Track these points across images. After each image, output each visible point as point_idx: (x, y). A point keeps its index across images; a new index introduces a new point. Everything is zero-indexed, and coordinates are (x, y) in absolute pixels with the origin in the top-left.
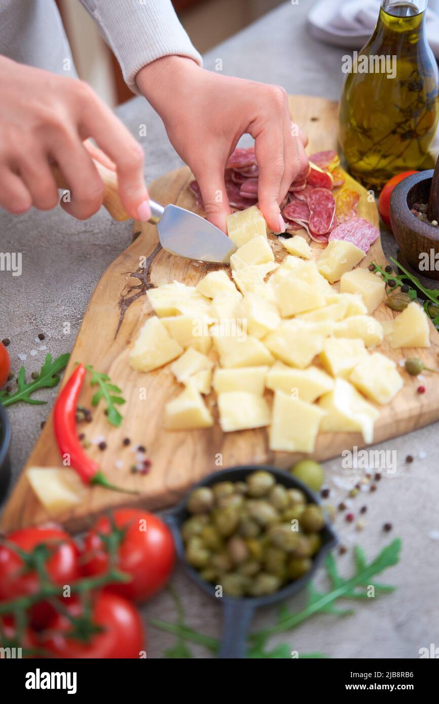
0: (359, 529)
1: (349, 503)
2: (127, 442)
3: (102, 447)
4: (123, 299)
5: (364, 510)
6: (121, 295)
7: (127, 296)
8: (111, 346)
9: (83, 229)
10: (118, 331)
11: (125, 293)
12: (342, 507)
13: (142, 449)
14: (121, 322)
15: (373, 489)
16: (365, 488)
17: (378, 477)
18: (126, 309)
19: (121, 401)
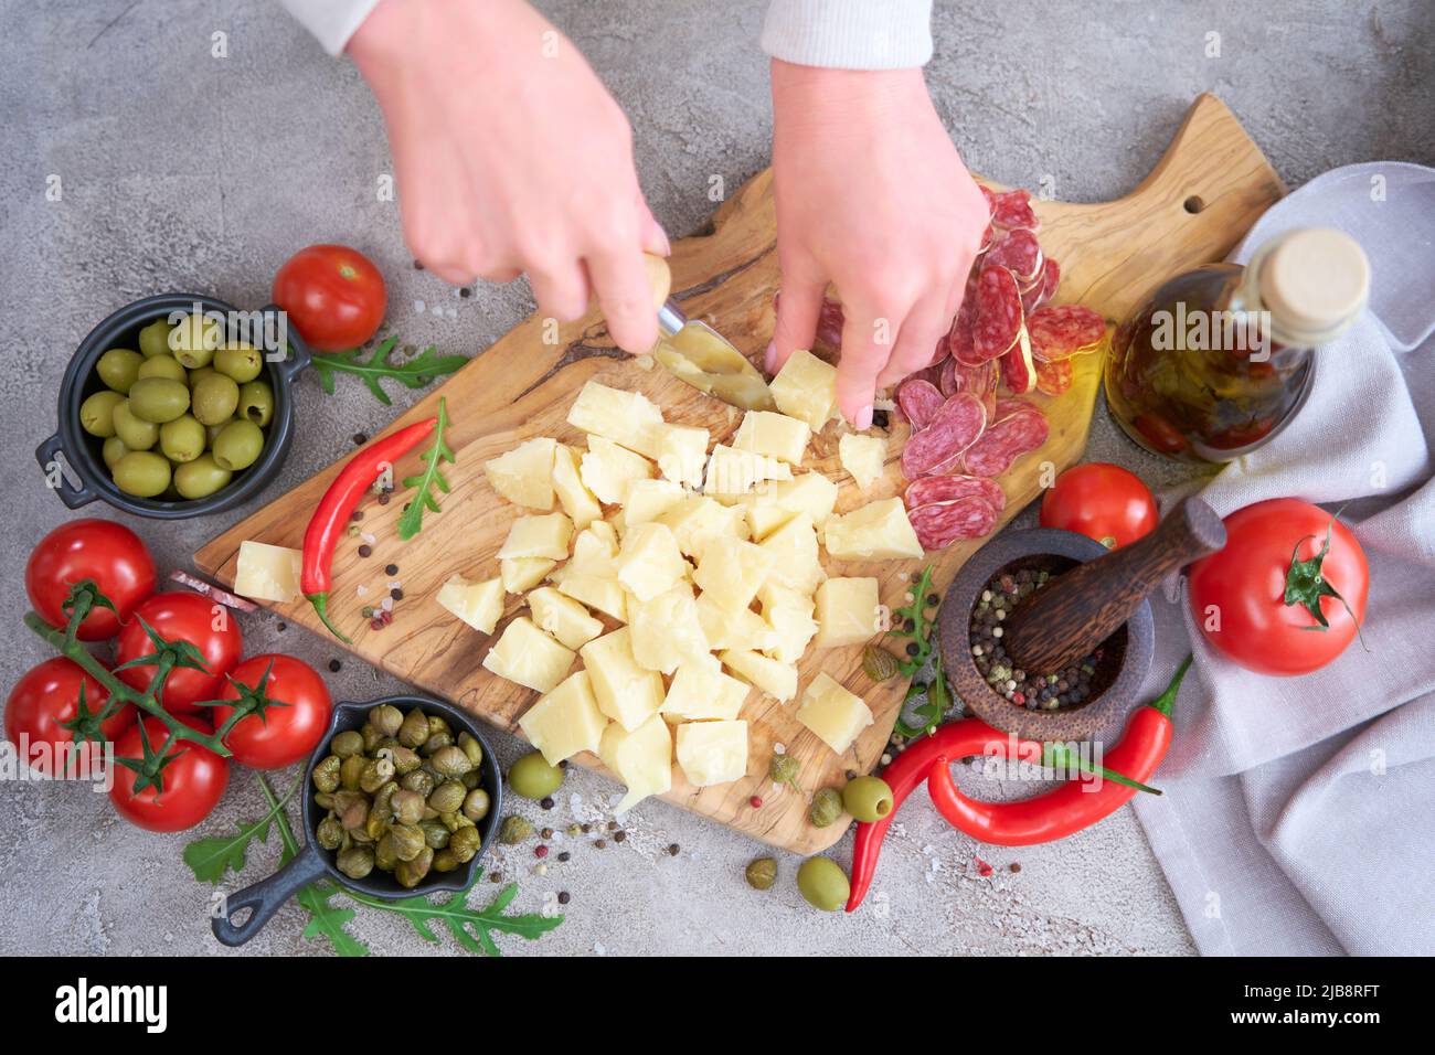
0: (533, 871)
1: (556, 836)
2: (391, 570)
3: (364, 551)
4: (581, 341)
5: (563, 857)
6: (585, 334)
7: (592, 341)
8: (500, 409)
9: (679, 128)
10: (528, 391)
11: (592, 333)
12: (546, 833)
13: (397, 595)
14: (544, 380)
15: (599, 844)
16: (593, 835)
17: (619, 837)
18: (570, 363)
19: (435, 508)
